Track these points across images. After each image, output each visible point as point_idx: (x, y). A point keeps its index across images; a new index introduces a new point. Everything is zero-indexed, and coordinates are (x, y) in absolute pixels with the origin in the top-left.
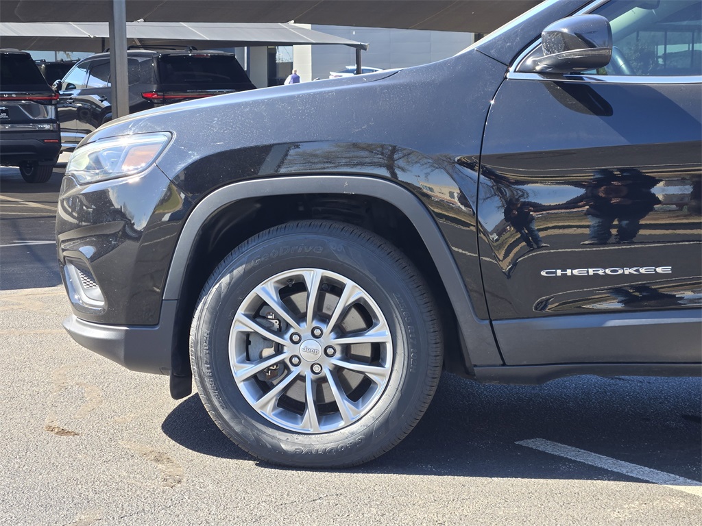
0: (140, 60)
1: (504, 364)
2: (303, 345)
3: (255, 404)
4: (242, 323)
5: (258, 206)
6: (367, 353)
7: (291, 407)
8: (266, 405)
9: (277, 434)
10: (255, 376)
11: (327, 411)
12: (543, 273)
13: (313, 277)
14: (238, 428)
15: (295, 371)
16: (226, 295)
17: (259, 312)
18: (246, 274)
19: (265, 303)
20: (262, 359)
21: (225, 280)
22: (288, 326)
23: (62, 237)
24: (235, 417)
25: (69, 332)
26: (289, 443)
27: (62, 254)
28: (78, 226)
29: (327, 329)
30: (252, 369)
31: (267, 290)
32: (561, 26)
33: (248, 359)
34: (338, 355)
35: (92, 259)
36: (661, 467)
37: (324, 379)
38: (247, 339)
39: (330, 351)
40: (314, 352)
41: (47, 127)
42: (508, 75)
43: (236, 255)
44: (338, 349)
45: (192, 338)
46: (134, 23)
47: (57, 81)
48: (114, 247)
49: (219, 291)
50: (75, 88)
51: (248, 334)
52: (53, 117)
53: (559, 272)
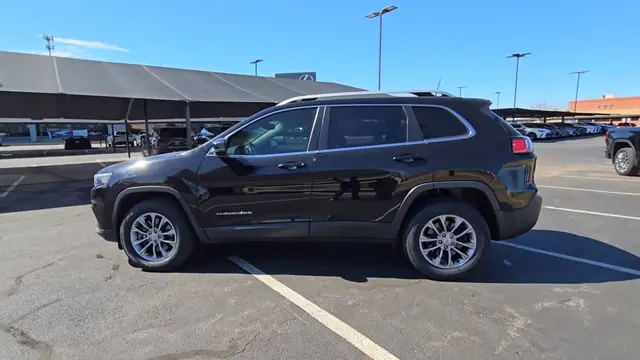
1: (209, 240)
2: (152, 235)
3: (139, 253)
4: (134, 229)
7: (149, 253)
8: (142, 253)
9: (145, 261)
10: (139, 244)
11: (159, 255)
12: (217, 214)
13: (153, 215)
15: (150, 243)
16: (129, 221)
18: (134, 214)
19: (141, 224)
20: (142, 239)
21: (128, 217)
22: (148, 230)
26: (149, 264)
29: (158, 230)
31: (141, 219)
33: (137, 240)
37: (158, 245)
39: (160, 237)
49: (126, 220)
51: (136, 233)
53: (221, 214)
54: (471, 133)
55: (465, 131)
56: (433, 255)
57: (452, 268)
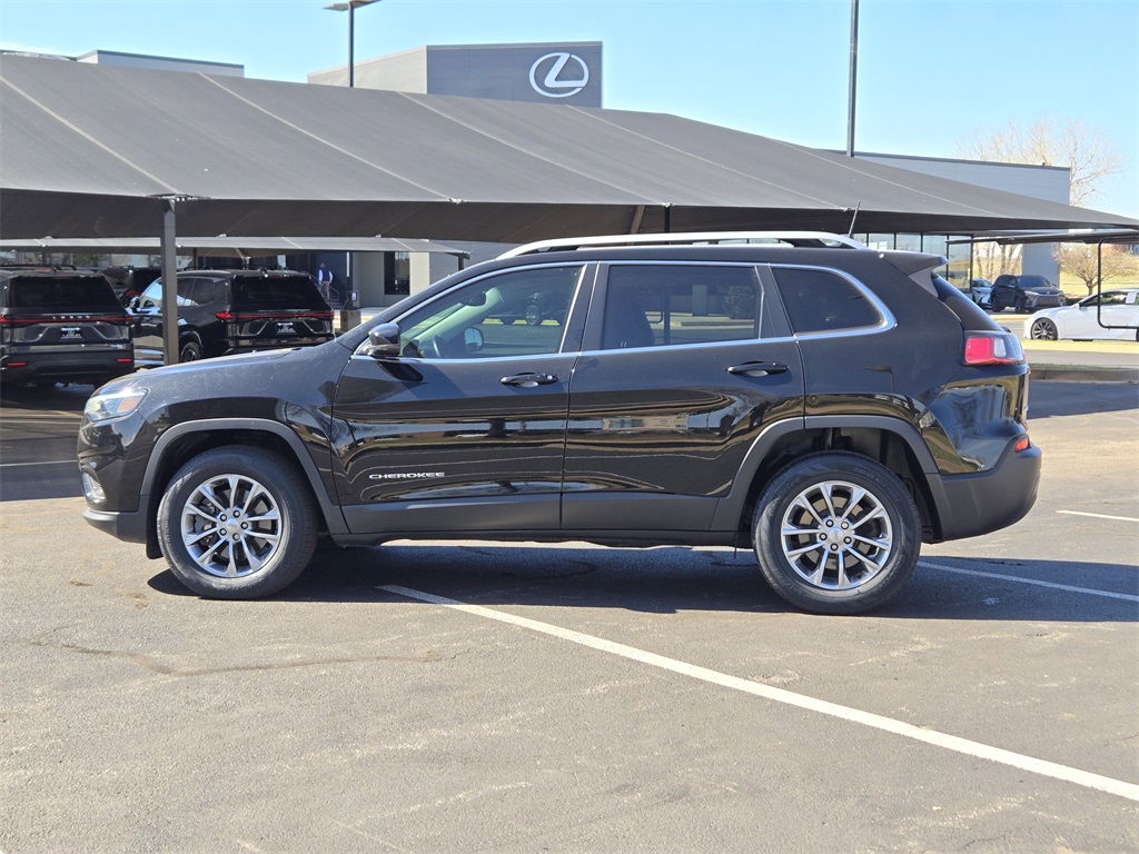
0: (215, 280)
1: (351, 533)
2: (228, 522)
3: (197, 560)
4: (190, 508)
5: (207, 435)
6: (269, 528)
7: (220, 561)
8: (204, 560)
9: (210, 578)
10: (198, 542)
11: (242, 564)
12: (371, 477)
13: (233, 480)
14: (186, 575)
15: (223, 539)
16: (180, 491)
17: (201, 502)
18: (192, 478)
19: (205, 497)
20: (203, 531)
21: (180, 482)
22: (220, 511)
23: (80, 455)
24: (184, 568)
25: (86, 518)
26: (218, 583)
27: (80, 467)
28: (90, 448)
29: (243, 511)
30: (196, 538)
31: (206, 488)
32: (375, 332)
33: (194, 532)
34: (250, 528)
35: (96, 469)
36: (451, 598)
37: (240, 543)
38: (194, 518)
39: (244, 526)
40: (235, 526)
41: (120, 347)
42: (352, 357)
43: (186, 467)
44: (250, 525)
45: (158, 519)
46: (217, 238)
47: (134, 299)
48: (111, 462)
49: (175, 488)
50: (152, 305)
51: (194, 516)
52: (127, 338)
53: (380, 476)
54: (887, 322)
55: (874, 318)
56: (807, 564)
57: (846, 589)
